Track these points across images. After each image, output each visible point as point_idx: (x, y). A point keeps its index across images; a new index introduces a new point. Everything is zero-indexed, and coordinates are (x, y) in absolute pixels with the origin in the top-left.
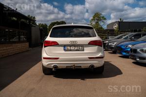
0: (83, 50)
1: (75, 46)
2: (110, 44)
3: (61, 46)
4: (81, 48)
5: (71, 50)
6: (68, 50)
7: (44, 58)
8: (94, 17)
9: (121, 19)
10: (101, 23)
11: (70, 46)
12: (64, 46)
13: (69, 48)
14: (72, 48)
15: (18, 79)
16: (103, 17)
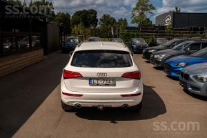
0: (114, 85)
1: (103, 79)
2: (156, 56)
3: (86, 78)
4: (111, 81)
5: (98, 85)
6: (94, 85)
7: (64, 93)
8: (138, 5)
9: (177, 9)
10: (148, 15)
11: (98, 79)
12: (90, 79)
13: (96, 81)
14: (100, 82)
15: (31, 118)
16: (151, 6)
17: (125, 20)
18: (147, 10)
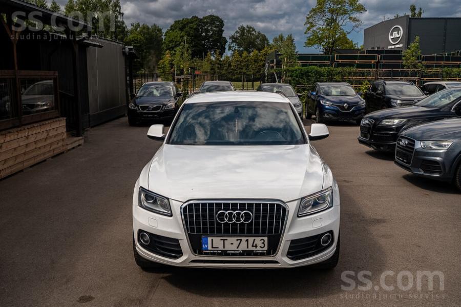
9: (413, 8)
17: (290, 39)
18: (345, 12)
